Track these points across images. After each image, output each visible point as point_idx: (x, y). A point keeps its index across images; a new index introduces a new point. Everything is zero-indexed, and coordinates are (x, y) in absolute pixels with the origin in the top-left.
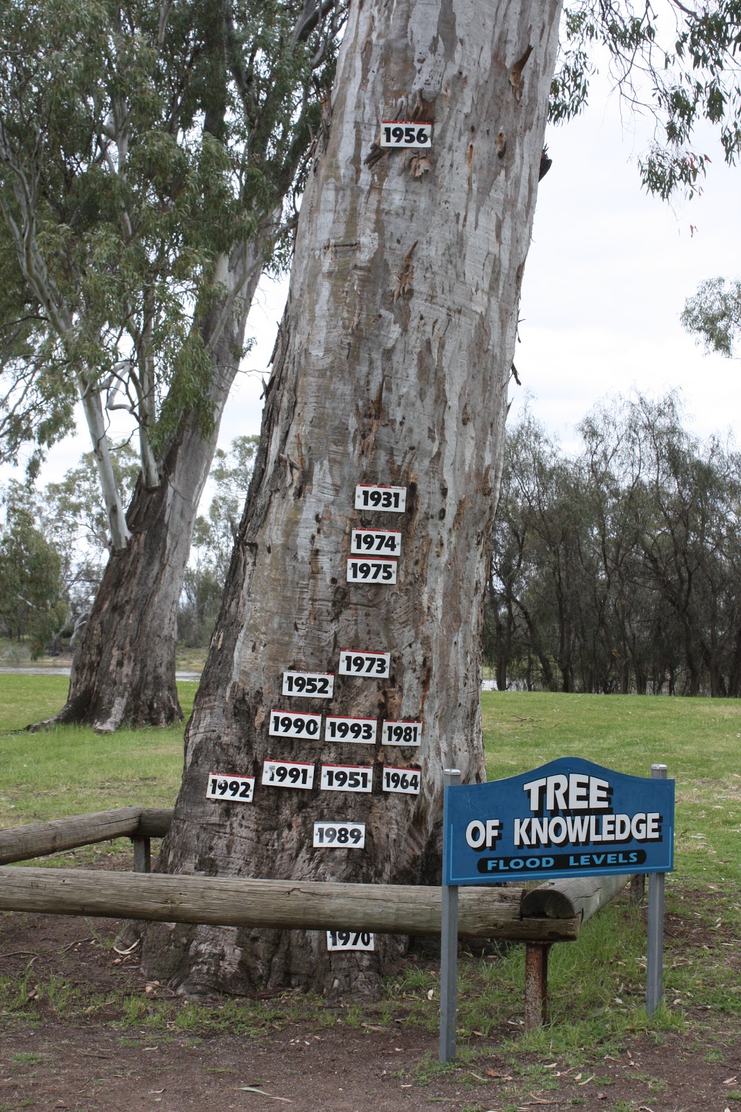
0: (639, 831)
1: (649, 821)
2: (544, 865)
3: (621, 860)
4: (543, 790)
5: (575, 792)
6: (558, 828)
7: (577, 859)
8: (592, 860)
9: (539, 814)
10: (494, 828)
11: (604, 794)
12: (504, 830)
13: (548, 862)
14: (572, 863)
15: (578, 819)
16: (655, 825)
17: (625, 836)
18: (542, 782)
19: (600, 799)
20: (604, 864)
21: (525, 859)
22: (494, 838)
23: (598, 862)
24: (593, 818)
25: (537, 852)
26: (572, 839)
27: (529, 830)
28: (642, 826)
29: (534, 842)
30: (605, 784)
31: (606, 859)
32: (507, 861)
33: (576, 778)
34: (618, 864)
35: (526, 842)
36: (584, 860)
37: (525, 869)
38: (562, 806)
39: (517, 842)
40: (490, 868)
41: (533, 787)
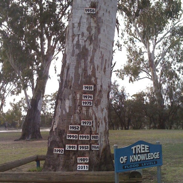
0: (155, 157)
1: (157, 154)
2: (137, 166)
3: (152, 164)
5: (142, 148)
6: (139, 157)
7: (143, 164)
8: (146, 164)
9: (135, 154)
10: (126, 158)
11: (148, 149)
12: (128, 158)
13: (137, 165)
14: (142, 165)
15: (143, 155)
16: (159, 155)
17: (153, 158)
18: (135, 147)
19: (147, 150)
20: (149, 165)
21: (133, 165)
22: (126, 160)
23: (148, 164)
24: (146, 154)
25: (135, 163)
26: (142, 160)
27: (133, 158)
28: (156, 155)
29: (134, 161)
30: (148, 146)
31: (149, 164)
32: (129, 166)
33: (142, 145)
34: (152, 165)
36: (145, 164)
37: (133, 167)
38: (140, 152)
39: (131, 161)
40: (125, 168)
41: (133, 148)
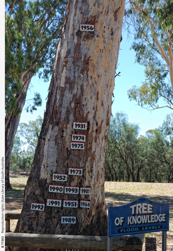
0: (160, 219)
1: (163, 216)
2: (136, 230)
3: (156, 228)
4: (135, 208)
5: (144, 208)
6: (139, 219)
7: (144, 228)
8: (148, 228)
9: (134, 215)
10: (122, 219)
11: (151, 209)
12: (125, 220)
13: (137, 229)
15: (144, 216)
16: (164, 217)
17: (156, 221)
18: (135, 206)
20: (152, 229)
21: (131, 228)
22: (122, 223)
23: (150, 229)
24: (148, 216)
25: (134, 226)
26: (143, 222)
27: (132, 220)
28: (161, 218)
29: (133, 223)
30: (152, 206)
31: (152, 227)
32: (126, 229)
33: (144, 204)
34: (155, 229)
35: (131, 223)
36: (146, 228)
37: (131, 231)
38: (140, 212)
39: (128, 224)
40: (121, 232)
41: (133, 207)
